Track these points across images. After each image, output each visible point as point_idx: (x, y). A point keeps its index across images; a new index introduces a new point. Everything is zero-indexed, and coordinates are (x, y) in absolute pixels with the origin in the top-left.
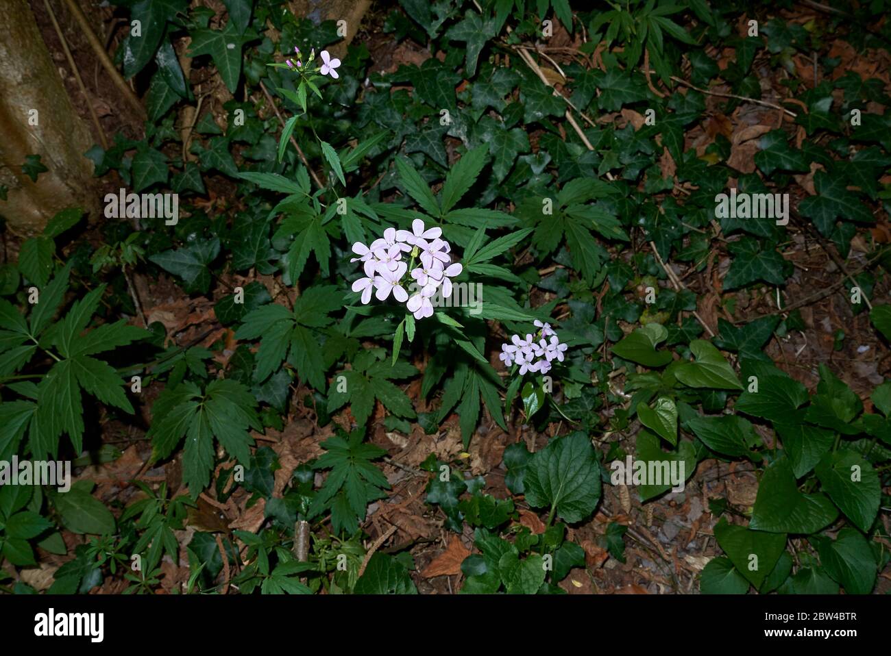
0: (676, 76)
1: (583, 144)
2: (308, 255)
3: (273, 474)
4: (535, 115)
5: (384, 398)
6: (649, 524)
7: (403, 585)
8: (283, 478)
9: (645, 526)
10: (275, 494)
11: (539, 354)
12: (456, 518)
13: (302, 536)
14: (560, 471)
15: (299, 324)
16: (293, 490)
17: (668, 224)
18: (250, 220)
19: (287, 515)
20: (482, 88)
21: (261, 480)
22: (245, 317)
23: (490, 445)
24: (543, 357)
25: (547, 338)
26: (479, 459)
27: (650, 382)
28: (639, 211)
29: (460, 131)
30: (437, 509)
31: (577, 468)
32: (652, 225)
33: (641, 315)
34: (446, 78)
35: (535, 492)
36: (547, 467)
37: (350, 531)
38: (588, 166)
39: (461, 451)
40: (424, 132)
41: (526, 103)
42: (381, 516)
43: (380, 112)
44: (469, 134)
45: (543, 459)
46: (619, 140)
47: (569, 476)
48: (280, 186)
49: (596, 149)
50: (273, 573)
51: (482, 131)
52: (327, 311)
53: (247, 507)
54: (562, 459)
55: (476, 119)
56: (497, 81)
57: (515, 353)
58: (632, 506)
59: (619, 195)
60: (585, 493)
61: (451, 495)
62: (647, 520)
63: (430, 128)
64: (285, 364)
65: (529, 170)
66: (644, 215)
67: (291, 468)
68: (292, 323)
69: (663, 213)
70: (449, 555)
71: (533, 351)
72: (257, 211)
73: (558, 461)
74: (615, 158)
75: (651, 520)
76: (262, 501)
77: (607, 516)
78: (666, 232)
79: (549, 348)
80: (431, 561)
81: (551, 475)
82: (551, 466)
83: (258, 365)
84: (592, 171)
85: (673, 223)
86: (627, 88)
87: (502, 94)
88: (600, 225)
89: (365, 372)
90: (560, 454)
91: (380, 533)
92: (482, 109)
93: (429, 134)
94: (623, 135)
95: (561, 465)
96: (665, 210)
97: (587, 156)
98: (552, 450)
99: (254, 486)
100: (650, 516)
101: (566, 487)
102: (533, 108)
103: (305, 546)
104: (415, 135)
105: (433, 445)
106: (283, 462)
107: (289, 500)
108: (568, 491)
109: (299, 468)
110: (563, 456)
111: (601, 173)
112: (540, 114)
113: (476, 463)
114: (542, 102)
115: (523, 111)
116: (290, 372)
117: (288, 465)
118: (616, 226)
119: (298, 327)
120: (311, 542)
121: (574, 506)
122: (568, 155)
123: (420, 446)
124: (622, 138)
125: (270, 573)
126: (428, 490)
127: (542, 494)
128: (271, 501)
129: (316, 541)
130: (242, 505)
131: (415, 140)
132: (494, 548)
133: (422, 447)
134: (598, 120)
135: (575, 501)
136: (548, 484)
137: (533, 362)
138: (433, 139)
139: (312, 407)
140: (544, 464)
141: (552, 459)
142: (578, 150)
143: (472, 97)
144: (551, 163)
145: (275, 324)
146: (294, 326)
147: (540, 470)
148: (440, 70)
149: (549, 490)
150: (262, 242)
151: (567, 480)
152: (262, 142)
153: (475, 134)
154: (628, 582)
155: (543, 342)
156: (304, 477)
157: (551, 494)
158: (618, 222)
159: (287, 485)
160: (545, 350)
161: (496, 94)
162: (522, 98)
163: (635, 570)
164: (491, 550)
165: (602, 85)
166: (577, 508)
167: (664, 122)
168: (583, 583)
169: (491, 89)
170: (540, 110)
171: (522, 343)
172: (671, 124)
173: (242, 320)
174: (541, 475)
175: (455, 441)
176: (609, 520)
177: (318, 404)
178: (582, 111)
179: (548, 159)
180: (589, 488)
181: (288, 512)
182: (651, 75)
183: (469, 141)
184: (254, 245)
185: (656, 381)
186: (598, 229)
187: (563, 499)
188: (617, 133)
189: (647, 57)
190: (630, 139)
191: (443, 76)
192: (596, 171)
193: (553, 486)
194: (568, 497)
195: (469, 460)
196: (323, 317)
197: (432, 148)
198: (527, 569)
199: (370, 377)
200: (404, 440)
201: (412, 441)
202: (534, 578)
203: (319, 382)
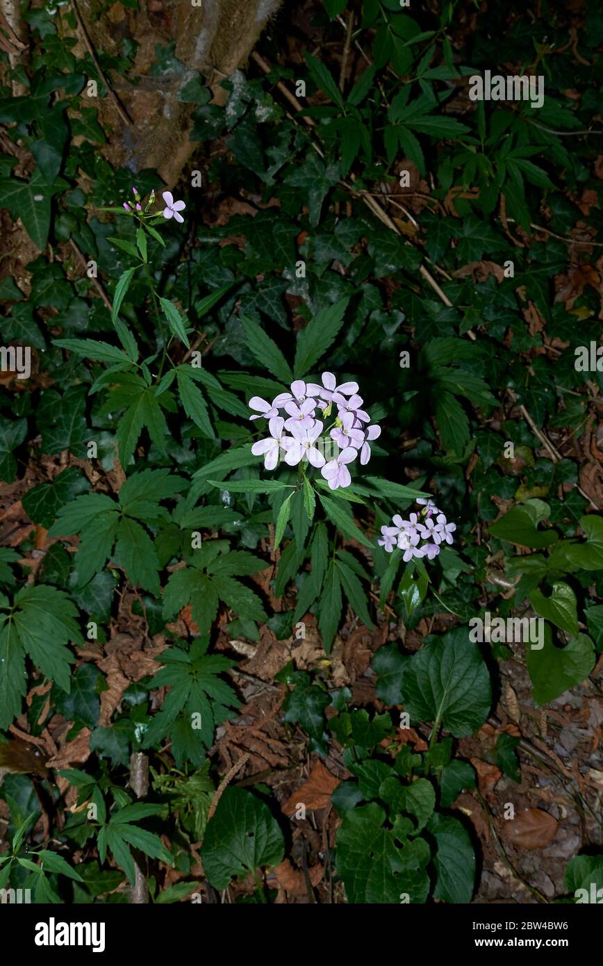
0: (535, 223)
1: (440, 300)
2: (139, 433)
3: (98, 697)
4: (387, 269)
5: (230, 600)
6: (544, 734)
7: (264, 825)
8: (111, 700)
9: (540, 738)
10: (102, 722)
11: (425, 535)
12: (319, 739)
13: (139, 772)
14: (443, 677)
15: (128, 516)
16: (124, 715)
17: (540, 387)
18: (59, 397)
19: (118, 747)
20: (325, 240)
21: (84, 706)
22: (61, 510)
23: (352, 649)
24: (431, 540)
25: (434, 517)
26: (343, 666)
27: (535, 567)
28: (507, 373)
29: (302, 289)
30: (296, 730)
31: (462, 672)
32: (523, 387)
33: (516, 490)
34: (283, 230)
35: (416, 702)
36: (427, 673)
37: (194, 762)
38: (446, 324)
39: (321, 658)
40: (261, 291)
41: (375, 256)
42: (231, 742)
43: (208, 270)
44: (311, 292)
45: (422, 663)
46: (480, 294)
47: (454, 681)
48: (102, 354)
49: (455, 305)
50: (111, 821)
51: (327, 288)
52: (158, 499)
53: (68, 740)
54: (443, 663)
55: (319, 275)
56: (341, 232)
57: (397, 537)
58: (522, 714)
59: (485, 356)
60: (474, 701)
61: (313, 713)
62: (540, 730)
63: (267, 287)
64: (109, 565)
65: (381, 330)
66: (513, 377)
67: (120, 690)
68: (117, 514)
69: (533, 374)
70: (313, 785)
71: (419, 533)
72: (66, 388)
73: (439, 664)
74: (477, 314)
75: (545, 730)
76: (86, 732)
77: (495, 728)
78: (541, 396)
79: (437, 528)
80: (290, 794)
81: (432, 681)
82: (431, 671)
83: (77, 565)
84: (452, 329)
85: (545, 385)
86: (489, 236)
87: (348, 247)
88: (467, 390)
89: (205, 571)
90: (441, 655)
91: (229, 764)
92: (325, 263)
93: (266, 293)
94: (483, 290)
95: (443, 670)
96: (536, 371)
97: (445, 313)
98: (432, 651)
99: (76, 714)
100: (544, 726)
101: (450, 695)
102: (385, 260)
103: (143, 784)
104: (251, 295)
105: (286, 652)
106: (111, 681)
107: (120, 728)
108: (453, 700)
109: (130, 690)
110: (444, 658)
111: (461, 333)
112: (392, 267)
113: (339, 672)
114: (394, 254)
115: (373, 264)
116: (115, 574)
117: (117, 684)
118: (484, 389)
119: (124, 519)
120: (151, 779)
121: (462, 716)
122: (425, 313)
123: (271, 654)
124: (483, 292)
125: (107, 821)
126: (286, 707)
127: (424, 704)
128: (97, 731)
129: (156, 777)
130: (62, 738)
131: (250, 300)
132: (370, 773)
133: (274, 655)
134: (454, 274)
135: (463, 712)
136: (430, 693)
137: (419, 546)
138: (272, 298)
139: (141, 614)
140: (424, 668)
141: (432, 663)
142: (436, 307)
143: (314, 250)
144: (404, 323)
145: (97, 516)
146: (120, 518)
147: (418, 676)
148: (276, 221)
149: (432, 700)
150: (77, 421)
151: (451, 686)
152: (72, 307)
153: (317, 292)
154: (524, 807)
155: (429, 522)
156: (136, 699)
157: (434, 705)
158: (487, 386)
159: (115, 710)
160: (432, 531)
161: (341, 246)
162: (371, 251)
163: (532, 790)
164: (367, 776)
165: (457, 235)
166: (467, 720)
167: (527, 273)
168: (472, 810)
169: (335, 241)
170: (393, 263)
171: (405, 524)
172: (535, 275)
173: (57, 514)
174: (420, 681)
175: (313, 646)
176: (497, 732)
177: (149, 612)
178: (437, 264)
179: (401, 317)
180: (477, 695)
181: (119, 743)
182: (508, 223)
183: (312, 301)
184: (68, 426)
185: (542, 564)
186: (465, 394)
187: (449, 709)
188: (478, 287)
189: (503, 204)
190: (493, 293)
191: (280, 228)
192: (457, 329)
193: (435, 694)
194: (453, 707)
195: (331, 669)
196: (155, 506)
197: (270, 309)
198: (412, 797)
199: (211, 575)
200: (252, 649)
201: (260, 650)
202: (420, 808)
203: (152, 584)
